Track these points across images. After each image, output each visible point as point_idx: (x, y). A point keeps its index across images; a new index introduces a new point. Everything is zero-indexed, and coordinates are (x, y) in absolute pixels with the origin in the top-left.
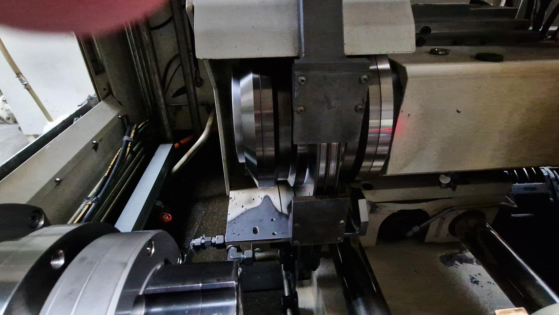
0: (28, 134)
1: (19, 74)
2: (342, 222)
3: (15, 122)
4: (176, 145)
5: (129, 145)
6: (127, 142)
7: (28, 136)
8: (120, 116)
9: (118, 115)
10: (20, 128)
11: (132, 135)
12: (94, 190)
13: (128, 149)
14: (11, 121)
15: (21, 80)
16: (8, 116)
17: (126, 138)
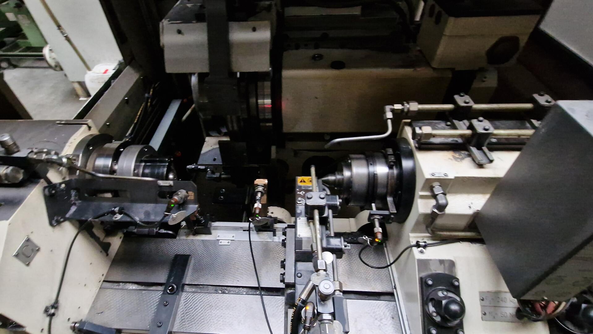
0: (73, 80)
1: (59, 27)
2: (245, 154)
3: (62, 69)
4: (185, 100)
5: (149, 101)
6: (148, 98)
7: (73, 82)
8: (142, 78)
9: (140, 77)
10: (65, 75)
11: (151, 93)
12: (129, 132)
13: (149, 104)
14: (58, 69)
15: (62, 32)
16: (56, 64)
17: (146, 95)
